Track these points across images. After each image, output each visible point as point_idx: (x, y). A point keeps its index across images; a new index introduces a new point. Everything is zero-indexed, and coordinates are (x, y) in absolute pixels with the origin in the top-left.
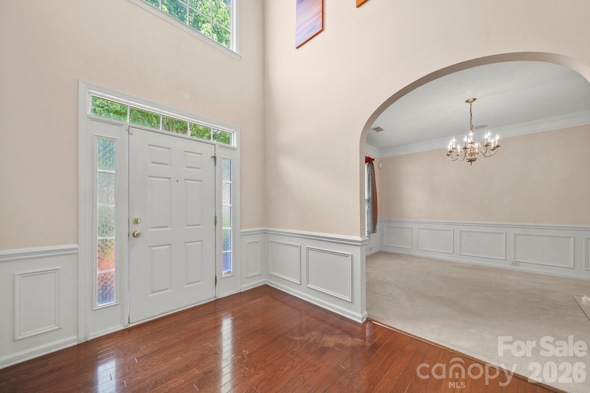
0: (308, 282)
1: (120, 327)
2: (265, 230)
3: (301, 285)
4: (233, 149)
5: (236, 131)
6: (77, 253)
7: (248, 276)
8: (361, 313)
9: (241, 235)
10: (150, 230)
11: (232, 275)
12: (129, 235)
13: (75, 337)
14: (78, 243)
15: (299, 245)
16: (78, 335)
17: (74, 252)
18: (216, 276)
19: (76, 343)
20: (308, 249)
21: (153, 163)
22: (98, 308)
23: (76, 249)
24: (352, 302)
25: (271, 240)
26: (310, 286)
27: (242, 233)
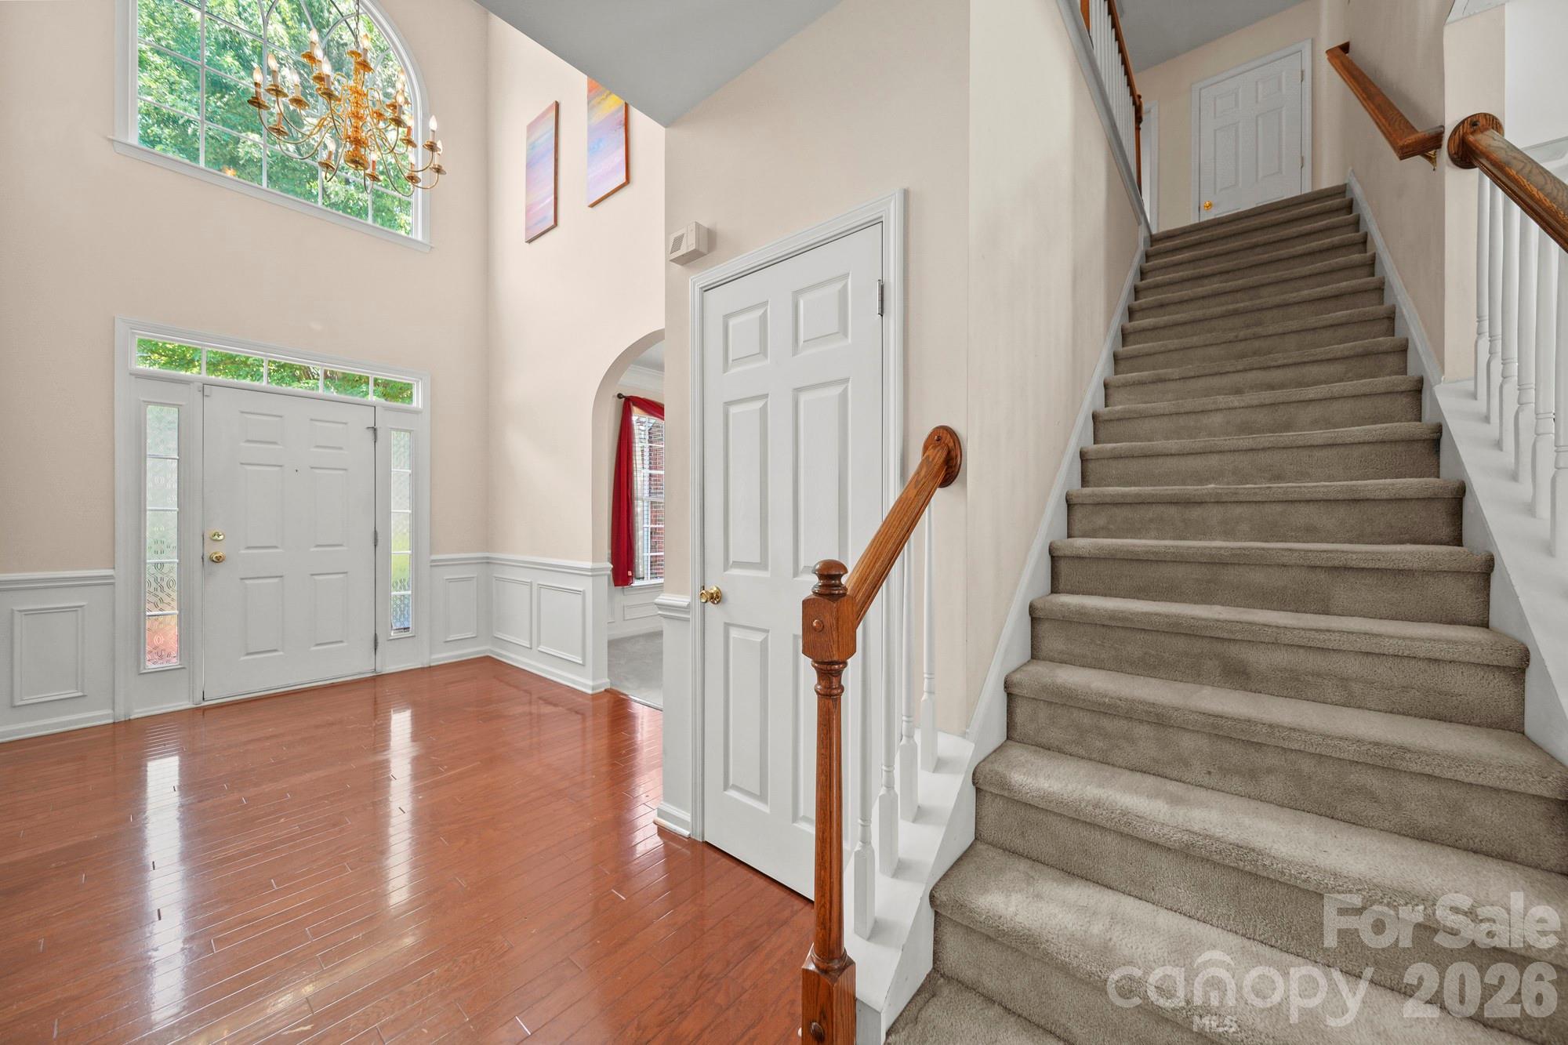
0: (539, 644)
1: (186, 704)
2: (488, 558)
3: (531, 648)
4: (416, 412)
5: (421, 379)
6: (113, 584)
7: (449, 639)
8: (594, 679)
9: (431, 566)
10: (243, 552)
11: (411, 635)
12: (203, 558)
13: (110, 711)
14: (114, 568)
15: (529, 581)
16: (113, 709)
17: (108, 582)
18: (375, 634)
19: (111, 721)
20: (541, 586)
21: (248, 441)
22: (150, 671)
23: (111, 577)
24: (583, 665)
25: (496, 575)
26: (542, 648)
27: (433, 561)
